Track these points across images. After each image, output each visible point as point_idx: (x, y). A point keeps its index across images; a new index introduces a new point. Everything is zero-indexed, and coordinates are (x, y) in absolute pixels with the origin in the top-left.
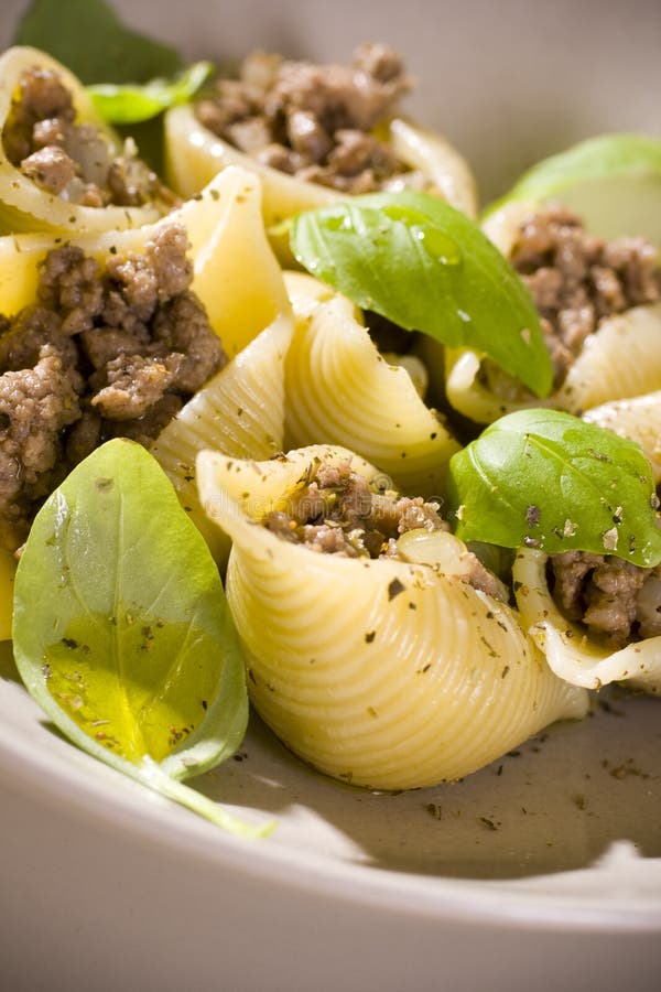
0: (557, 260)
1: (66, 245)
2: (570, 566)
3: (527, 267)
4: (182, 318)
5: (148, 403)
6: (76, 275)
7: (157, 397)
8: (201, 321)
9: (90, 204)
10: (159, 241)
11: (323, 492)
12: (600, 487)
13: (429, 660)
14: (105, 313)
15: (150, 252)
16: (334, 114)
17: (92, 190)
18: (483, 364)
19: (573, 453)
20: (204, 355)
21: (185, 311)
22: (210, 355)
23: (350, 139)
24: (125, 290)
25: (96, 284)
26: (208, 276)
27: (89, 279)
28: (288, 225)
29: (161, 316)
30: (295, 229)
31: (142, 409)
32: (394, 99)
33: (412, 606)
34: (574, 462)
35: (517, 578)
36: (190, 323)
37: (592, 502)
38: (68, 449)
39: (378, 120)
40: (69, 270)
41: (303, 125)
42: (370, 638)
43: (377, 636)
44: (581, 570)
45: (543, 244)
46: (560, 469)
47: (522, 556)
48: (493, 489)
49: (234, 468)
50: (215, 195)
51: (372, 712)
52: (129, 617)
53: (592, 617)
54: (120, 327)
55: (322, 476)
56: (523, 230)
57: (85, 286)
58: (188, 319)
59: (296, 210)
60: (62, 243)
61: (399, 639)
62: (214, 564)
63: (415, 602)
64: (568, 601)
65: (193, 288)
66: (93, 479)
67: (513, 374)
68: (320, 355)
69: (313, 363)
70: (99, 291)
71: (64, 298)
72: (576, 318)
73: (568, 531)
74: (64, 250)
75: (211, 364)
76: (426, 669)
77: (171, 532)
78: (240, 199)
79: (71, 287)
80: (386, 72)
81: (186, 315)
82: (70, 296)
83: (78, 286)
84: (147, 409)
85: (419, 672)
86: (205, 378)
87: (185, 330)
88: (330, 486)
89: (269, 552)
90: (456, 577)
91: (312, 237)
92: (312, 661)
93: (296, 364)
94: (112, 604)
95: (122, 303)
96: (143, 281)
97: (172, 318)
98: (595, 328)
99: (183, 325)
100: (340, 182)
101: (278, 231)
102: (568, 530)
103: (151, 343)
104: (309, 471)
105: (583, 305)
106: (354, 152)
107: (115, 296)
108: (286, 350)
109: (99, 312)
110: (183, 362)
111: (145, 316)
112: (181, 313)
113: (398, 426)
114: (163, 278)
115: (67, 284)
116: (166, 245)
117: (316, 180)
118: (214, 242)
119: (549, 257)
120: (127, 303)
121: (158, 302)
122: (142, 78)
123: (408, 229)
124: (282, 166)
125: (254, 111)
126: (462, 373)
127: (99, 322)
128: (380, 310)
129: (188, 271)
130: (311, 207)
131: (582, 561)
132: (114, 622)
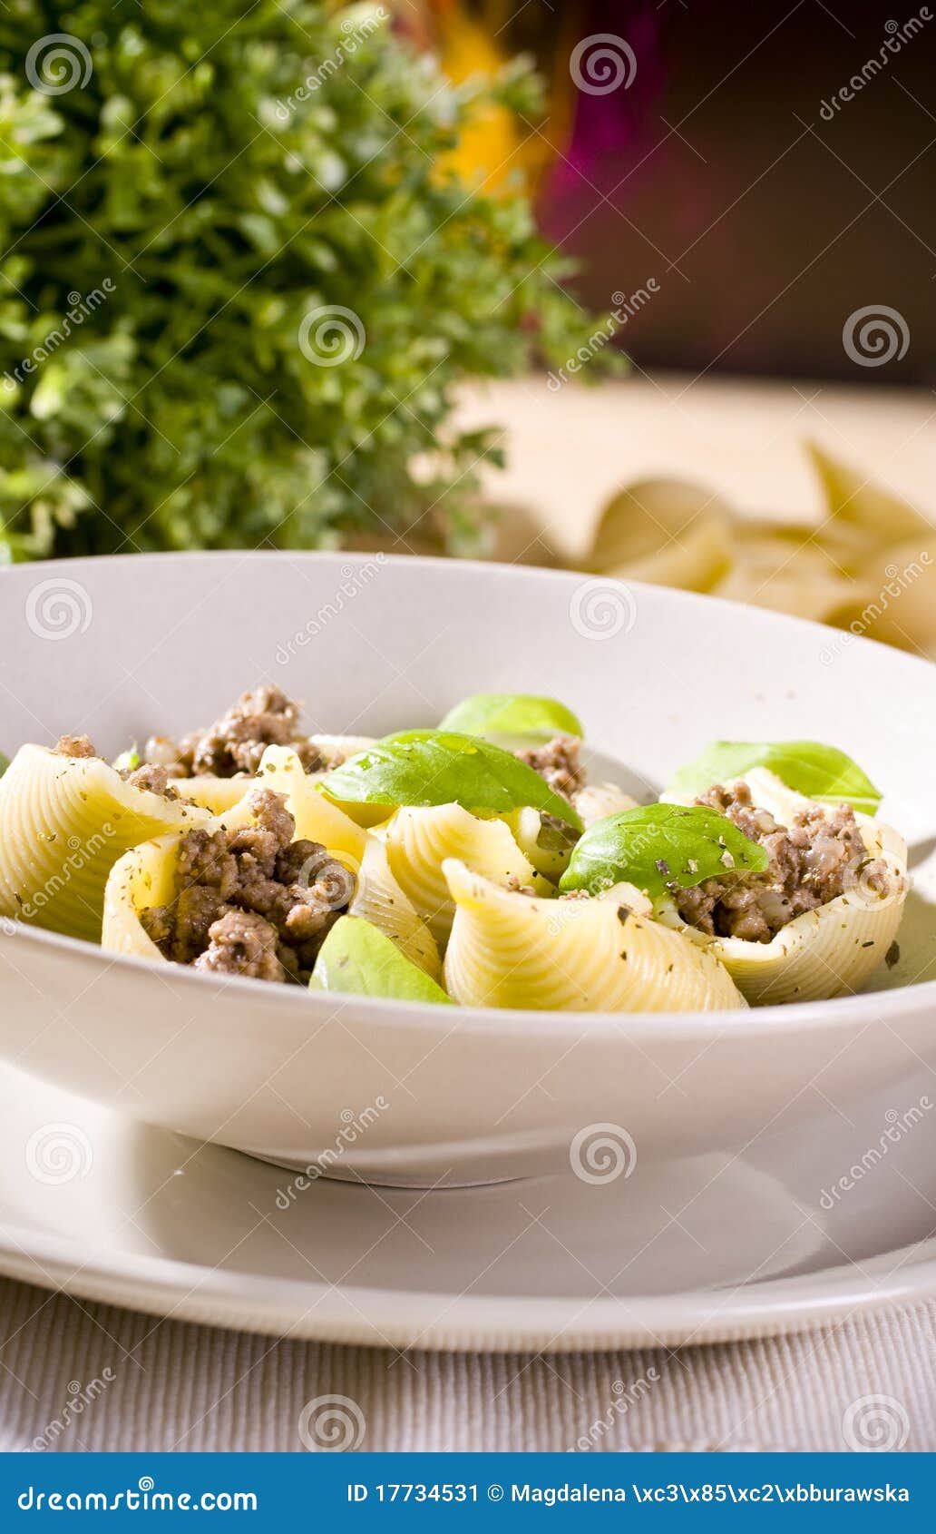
1: (192, 832)
2: (701, 904)
6: (209, 852)
10: (265, 798)
12: (698, 831)
21: (306, 849)
24: (252, 849)
25: (227, 853)
27: (221, 852)
29: (283, 864)
33: (638, 926)
37: (699, 842)
40: (203, 849)
42: (623, 956)
43: (627, 953)
44: (710, 903)
50: (271, 768)
57: (221, 858)
60: (186, 832)
63: (639, 922)
70: (232, 857)
71: (208, 874)
73: (694, 867)
74: (192, 835)
76: (671, 968)
77: (407, 983)
78: (287, 768)
79: (209, 864)
81: (308, 851)
82: (215, 870)
83: (215, 860)
95: (254, 861)
97: (297, 861)
102: (692, 866)
107: (245, 856)
111: (271, 868)
114: (275, 834)
115: (205, 863)
116: (267, 803)
123: (425, 743)
131: (708, 896)
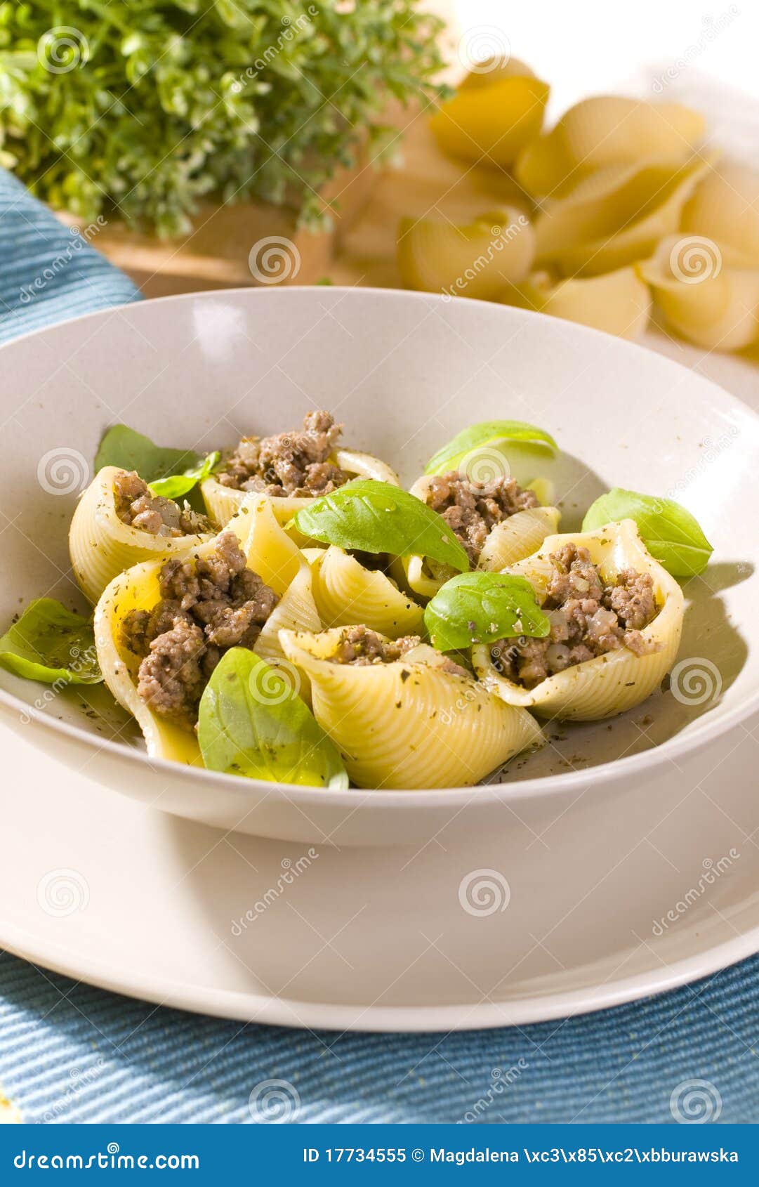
0: (457, 500)
1: (170, 561)
2: (503, 650)
3: (440, 509)
4: (247, 582)
5: (242, 632)
6: (181, 575)
7: (246, 627)
8: (258, 581)
9: (175, 536)
10: (222, 543)
11: (353, 645)
12: (504, 602)
13: (434, 710)
14: (203, 593)
15: (218, 550)
16: (301, 459)
17: (175, 530)
18: (424, 560)
19: (485, 588)
20: (265, 598)
21: (247, 578)
22: (268, 598)
23: (313, 468)
24: (211, 576)
25: (193, 577)
26: (253, 557)
27: (188, 575)
28: (292, 522)
29: (234, 586)
30: (297, 523)
31: (240, 635)
32: (333, 438)
33: (417, 683)
34: (487, 593)
35: (475, 665)
36: (252, 583)
37: (502, 611)
38: (204, 669)
39: (328, 453)
40: (175, 574)
41: (283, 468)
42: (399, 705)
43: (402, 704)
44: (510, 650)
45: (446, 493)
46: (480, 598)
47: (475, 653)
48: (446, 619)
49: (299, 637)
50: (245, 511)
51: (413, 748)
52: (267, 746)
53: (523, 673)
54: (213, 598)
55: (350, 637)
56: (431, 487)
57: (187, 580)
58: (251, 582)
59: (294, 513)
60: (167, 560)
61: (415, 703)
62: (305, 705)
63: (418, 680)
64: (508, 671)
65: (247, 566)
66: (225, 675)
67: (443, 563)
68: (331, 582)
69: (329, 586)
70: (196, 581)
71: (177, 590)
72: (476, 529)
74: (170, 564)
75: (271, 602)
76: (434, 715)
78: (259, 509)
79: (179, 583)
80: (324, 425)
81: (248, 580)
82: (181, 588)
83: (183, 582)
84: (242, 635)
85: (431, 718)
86: (269, 611)
87: (250, 588)
88: (356, 641)
89: (331, 672)
90: (439, 667)
91: (308, 520)
92: (372, 730)
93: (318, 591)
94: (255, 741)
95: (211, 584)
96: (220, 568)
97: (241, 585)
98: (489, 530)
99: (248, 586)
100: (315, 493)
101: (288, 527)
102: (493, 628)
103: (233, 601)
104: (342, 636)
105: (479, 521)
106: (318, 474)
107: (205, 581)
108: (311, 582)
109: (199, 593)
110: (255, 605)
111: (225, 589)
112: (245, 580)
113: (386, 606)
114: (231, 563)
115: (176, 582)
116: (226, 544)
117: (299, 495)
118: (250, 537)
119: (451, 500)
120: (214, 584)
121: (230, 578)
122: (180, 471)
123: (361, 499)
124: (278, 494)
125: (252, 471)
126: (414, 569)
127: (200, 598)
128: (358, 547)
129: (242, 556)
130: (302, 508)
132: (258, 750)
